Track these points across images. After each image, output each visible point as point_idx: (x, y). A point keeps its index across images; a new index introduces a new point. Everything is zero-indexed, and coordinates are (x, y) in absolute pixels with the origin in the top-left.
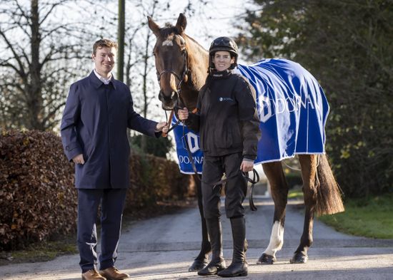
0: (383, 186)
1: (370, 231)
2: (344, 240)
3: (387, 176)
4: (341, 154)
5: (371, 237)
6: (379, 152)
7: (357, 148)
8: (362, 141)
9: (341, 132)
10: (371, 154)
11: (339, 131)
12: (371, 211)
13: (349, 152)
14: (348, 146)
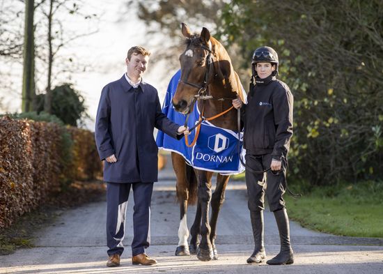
0: (358, 171)
1: (339, 228)
2: (311, 237)
3: (364, 160)
4: (308, 132)
5: (340, 234)
6: (354, 131)
7: (328, 125)
8: (334, 117)
9: (308, 105)
10: (344, 133)
11: (306, 103)
12: (342, 203)
13: (317, 130)
14: (316, 123)
